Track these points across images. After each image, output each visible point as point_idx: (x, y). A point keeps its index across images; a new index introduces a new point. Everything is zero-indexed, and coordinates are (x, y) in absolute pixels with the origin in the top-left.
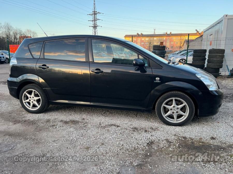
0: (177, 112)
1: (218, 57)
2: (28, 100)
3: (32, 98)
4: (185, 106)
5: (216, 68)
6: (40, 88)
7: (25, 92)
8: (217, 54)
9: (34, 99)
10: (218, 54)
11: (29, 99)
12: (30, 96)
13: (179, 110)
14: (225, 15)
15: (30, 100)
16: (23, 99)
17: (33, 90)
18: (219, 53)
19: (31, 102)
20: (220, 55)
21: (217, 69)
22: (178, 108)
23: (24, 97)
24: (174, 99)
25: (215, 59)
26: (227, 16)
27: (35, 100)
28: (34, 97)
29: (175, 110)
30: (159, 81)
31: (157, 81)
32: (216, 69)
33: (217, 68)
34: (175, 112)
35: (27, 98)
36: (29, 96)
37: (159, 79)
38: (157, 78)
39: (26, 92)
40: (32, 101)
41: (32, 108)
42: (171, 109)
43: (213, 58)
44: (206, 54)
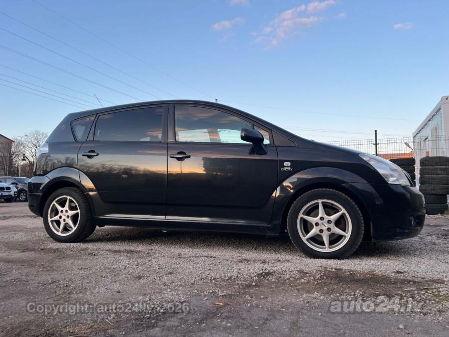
0: (329, 229)
1: (439, 172)
2: (57, 218)
3: (64, 212)
4: (343, 217)
5: (438, 193)
6: (80, 193)
7: (54, 202)
8: (436, 167)
9: (67, 214)
10: (439, 167)
11: (60, 214)
12: (61, 209)
13: (332, 226)
14: (443, 97)
15: (60, 217)
16: (49, 216)
17: (69, 198)
18: (441, 165)
19: (61, 220)
20: (443, 169)
21: (440, 195)
22: (329, 222)
23: (52, 211)
24: (320, 201)
25: (433, 176)
26: (447, 99)
27: (70, 216)
28: (68, 210)
29: (323, 225)
30: (289, 168)
31: (287, 168)
32: (438, 195)
33: (441, 193)
34: (324, 228)
35: (57, 213)
36: (59, 208)
37: (289, 164)
38: (285, 164)
39: (56, 202)
40: (63, 217)
41: (62, 232)
42: (317, 224)
43: (429, 174)
44: (414, 168)
